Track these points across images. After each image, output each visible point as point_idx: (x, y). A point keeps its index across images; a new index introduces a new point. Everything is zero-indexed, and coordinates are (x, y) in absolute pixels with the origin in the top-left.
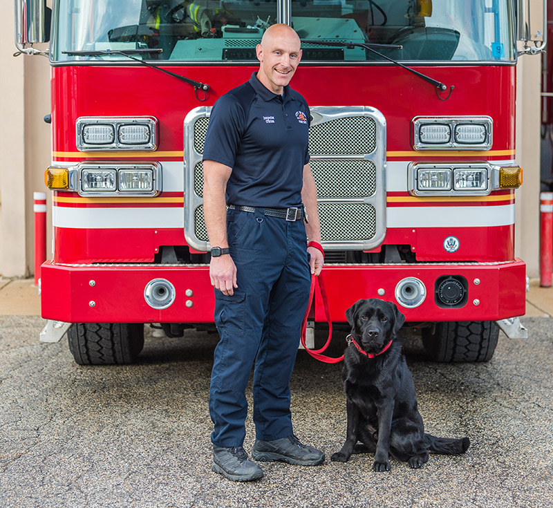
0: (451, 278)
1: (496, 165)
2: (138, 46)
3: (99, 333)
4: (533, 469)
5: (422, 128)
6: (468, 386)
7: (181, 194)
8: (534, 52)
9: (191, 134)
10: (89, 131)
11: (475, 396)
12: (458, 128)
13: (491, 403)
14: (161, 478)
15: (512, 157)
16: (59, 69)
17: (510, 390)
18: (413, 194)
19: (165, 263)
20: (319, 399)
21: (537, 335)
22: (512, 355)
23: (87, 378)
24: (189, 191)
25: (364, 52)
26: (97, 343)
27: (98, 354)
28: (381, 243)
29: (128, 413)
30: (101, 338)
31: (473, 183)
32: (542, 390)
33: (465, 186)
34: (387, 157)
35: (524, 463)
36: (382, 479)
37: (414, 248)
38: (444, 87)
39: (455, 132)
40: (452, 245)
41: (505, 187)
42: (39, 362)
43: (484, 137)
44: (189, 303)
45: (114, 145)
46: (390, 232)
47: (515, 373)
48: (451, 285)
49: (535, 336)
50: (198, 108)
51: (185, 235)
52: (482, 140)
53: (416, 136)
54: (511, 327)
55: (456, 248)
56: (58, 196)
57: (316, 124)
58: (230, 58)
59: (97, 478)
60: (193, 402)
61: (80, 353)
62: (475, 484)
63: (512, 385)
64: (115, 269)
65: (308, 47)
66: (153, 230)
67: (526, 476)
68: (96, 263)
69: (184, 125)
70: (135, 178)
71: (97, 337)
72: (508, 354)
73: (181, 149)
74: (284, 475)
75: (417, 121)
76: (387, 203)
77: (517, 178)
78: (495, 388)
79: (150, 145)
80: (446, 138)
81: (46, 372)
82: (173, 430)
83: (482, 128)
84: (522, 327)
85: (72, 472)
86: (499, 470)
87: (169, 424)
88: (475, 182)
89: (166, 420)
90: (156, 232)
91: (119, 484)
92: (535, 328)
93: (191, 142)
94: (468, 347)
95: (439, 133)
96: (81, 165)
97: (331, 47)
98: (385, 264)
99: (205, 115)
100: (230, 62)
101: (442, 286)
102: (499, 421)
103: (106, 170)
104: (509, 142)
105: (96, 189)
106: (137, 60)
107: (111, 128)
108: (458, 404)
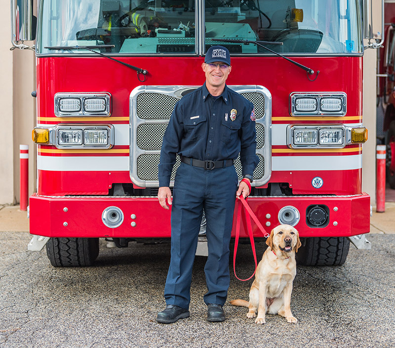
0: (317, 206)
1: (349, 127)
2: (97, 43)
3: (68, 244)
4: (377, 341)
5: (297, 100)
6: (328, 283)
7: (127, 147)
8: (375, 46)
9: (135, 105)
10: (63, 103)
11: (334, 290)
12: (322, 100)
13: (345, 295)
15: (360, 121)
16: (42, 59)
17: (358, 285)
18: (290, 147)
19: (116, 196)
21: (376, 246)
22: (358, 261)
23: (60, 276)
24: (133, 145)
25: (256, 47)
26: (67, 251)
27: (67, 259)
28: (268, 182)
29: (90, 301)
30: (70, 248)
32: (381, 286)
33: (327, 141)
34: (272, 121)
35: (370, 338)
37: (291, 185)
38: (313, 72)
39: (320, 104)
40: (318, 183)
41: (355, 142)
42: (26, 264)
43: (340, 107)
44: (133, 224)
45: (81, 112)
46: (274, 173)
47: (361, 273)
48: (317, 212)
50: (140, 87)
51: (130, 176)
52: (339, 109)
53: (293, 106)
54: (359, 241)
55: (321, 185)
56: (41, 148)
58: (162, 51)
60: (135, 293)
61: (55, 258)
63: (359, 282)
64: (82, 200)
66: (108, 172)
68: (68, 195)
69: (130, 98)
70: (95, 136)
71: (67, 247)
72: (356, 260)
73: (128, 115)
75: (293, 95)
76: (272, 153)
77: (364, 136)
78: (347, 284)
79: (106, 112)
80: (314, 108)
81: (31, 271)
82: (122, 313)
83: (340, 100)
84: (367, 241)
85: (53, 342)
86: (353, 342)
87: (120, 309)
88: (334, 139)
89: (117, 306)
90: (110, 174)
93: (135, 110)
94: (328, 255)
95: (309, 104)
96: (58, 127)
97: (232, 44)
98: (271, 197)
99: (144, 91)
100: (162, 54)
101: (311, 212)
102: (351, 307)
103: (75, 130)
104: (358, 110)
105: (68, 143)
106: (97, 53)
107: (79, 101)
108: (322, 296)
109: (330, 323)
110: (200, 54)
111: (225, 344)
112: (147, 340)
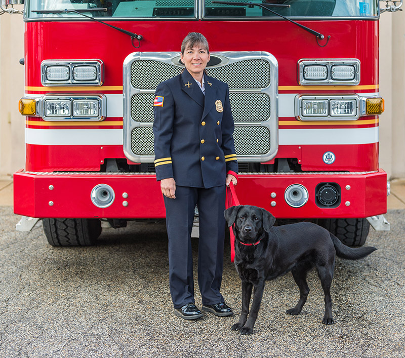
0: (328, 185)
1: (364, 97)
2: (89, 6)
3: (66, 222)
4: (389, 340)
5: (306, 68)
6: (345, 266)
7: (121, 119)
8: (393, 9)
9: (129, 73)
10: (51, 71)
11: (349, 275)
12: (333, 68)
13: (361, 281)
14: (93, 345)
15: (376, 91)
16: (30, 24)
17: (377, 270)
18: (299, 119)
19: (109, 172)
20: (228, 277)
21: (401, 224)
22: (381, 241)
23: (56, 258)
24: (127, 117)
25: (261, 11)
26: (65, 230)
27: (65, 238)
28: (274, 157)
29: (79, 288)
30: (67, 227)
31: (345, 111)
32: (402, 271)
33: (339, 113)
34: (279, 91)
35: (383, 335)
36: (268, 349)
37: (300, 161)
38: (323, 37)
39: (331, 71)
40: (329, 158)
41: (370, 113)
42: (23, 244)
43: (353, 75)
44: (125, 203)
45: (69, 81)
46: (281, 148)
47: (382, 255)
48: (327, 190)
49: (399, 225)
50: (134, 53)
51: (124, 151)
52: (352, 78)
53: (301, 74)
54: (378, 222)
55: (333, 161)
56: (29, 120)
57: (224, 65)
58: (158, 15)
59: (43, 344)
60: (131, 278)
61: (52, 238)
62: (342, 354)
63: (378, 266)
64: (69, 177)
65: (219, 6)
66: (100, 146)
67: (384, 347)
68: (56, 172)
69: (124, 66)
70: (85, 106)
71: (64, 226)
72: (378, 240)
73: (121, 84)
74: (190, 344)
75: (302, 63)
76: (279, 126)
77: (380, 106)
78: (365, 269)
79: (97, 81)
80: (324, 76)
81: (26, 252)
82: (111, 303)
83: (352, 68)
84: (385, 221)
85: (25, 339)
86: (362, 341)
87: (109, 297)
88: (347, 110)
89: (107, 294)
90: (102, 148)
91: (59, 351)
92: (400, 219)
93: (128, 78)
94: (346, 235)
95: (318, 72)
96: (45, 97)
97: (236, 6)
98: (277, 174)
99: (139, 58)
100: (158, 18)
101: (321, 190)
102: (366, 297)
103: (63, 100)
104: (374, 78)
105: (56, 115)
106: (87, 17)
107: (67, 68)
108: (336, 282)
109: (339, 316)
110: (200, 18)
111: (216, 342)
112: (130, 336)
